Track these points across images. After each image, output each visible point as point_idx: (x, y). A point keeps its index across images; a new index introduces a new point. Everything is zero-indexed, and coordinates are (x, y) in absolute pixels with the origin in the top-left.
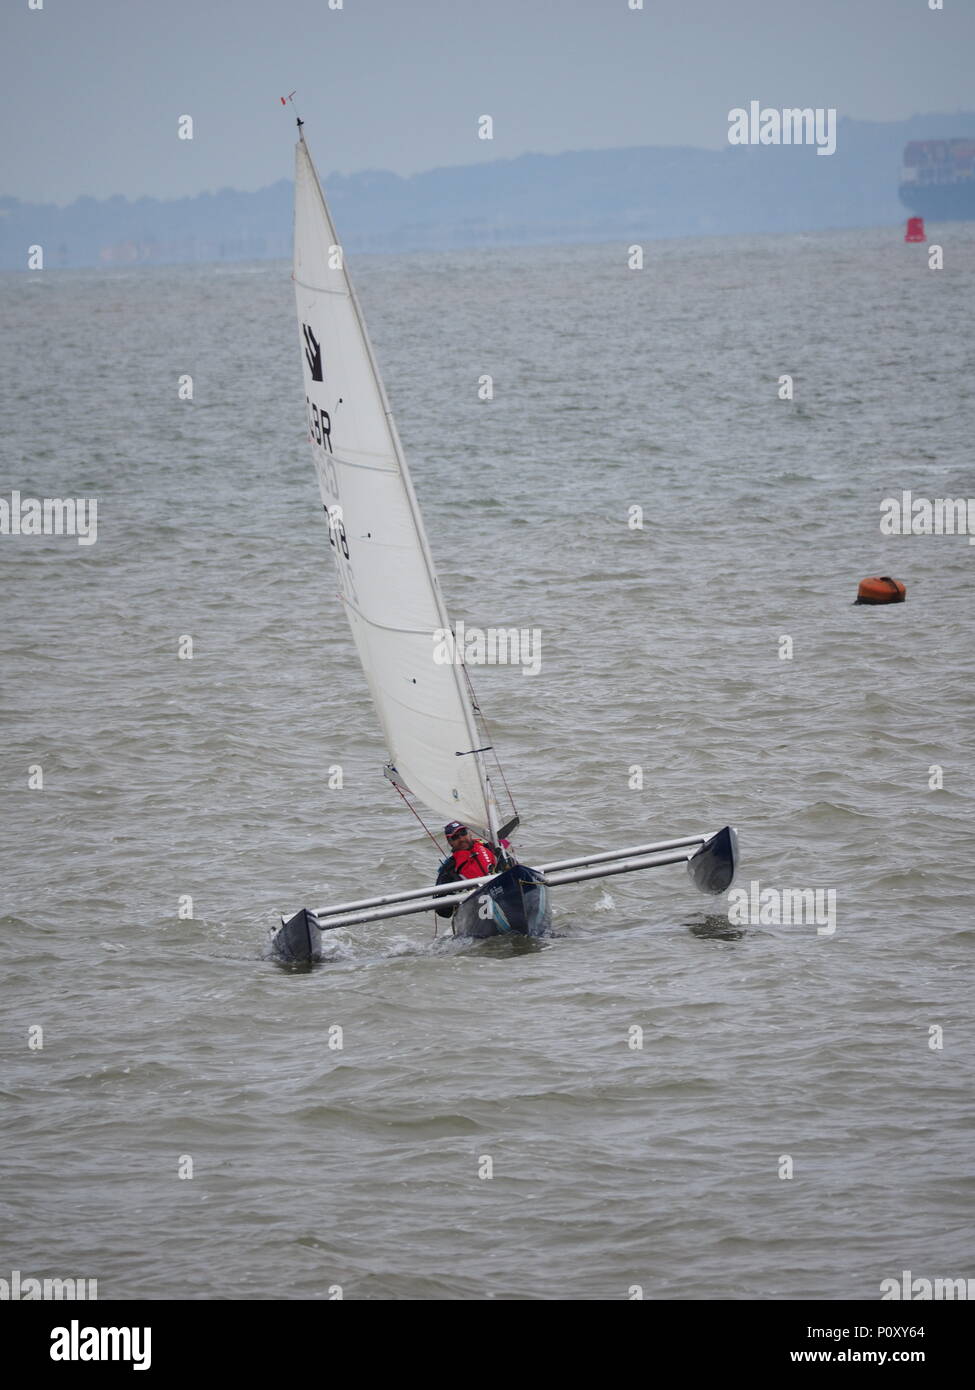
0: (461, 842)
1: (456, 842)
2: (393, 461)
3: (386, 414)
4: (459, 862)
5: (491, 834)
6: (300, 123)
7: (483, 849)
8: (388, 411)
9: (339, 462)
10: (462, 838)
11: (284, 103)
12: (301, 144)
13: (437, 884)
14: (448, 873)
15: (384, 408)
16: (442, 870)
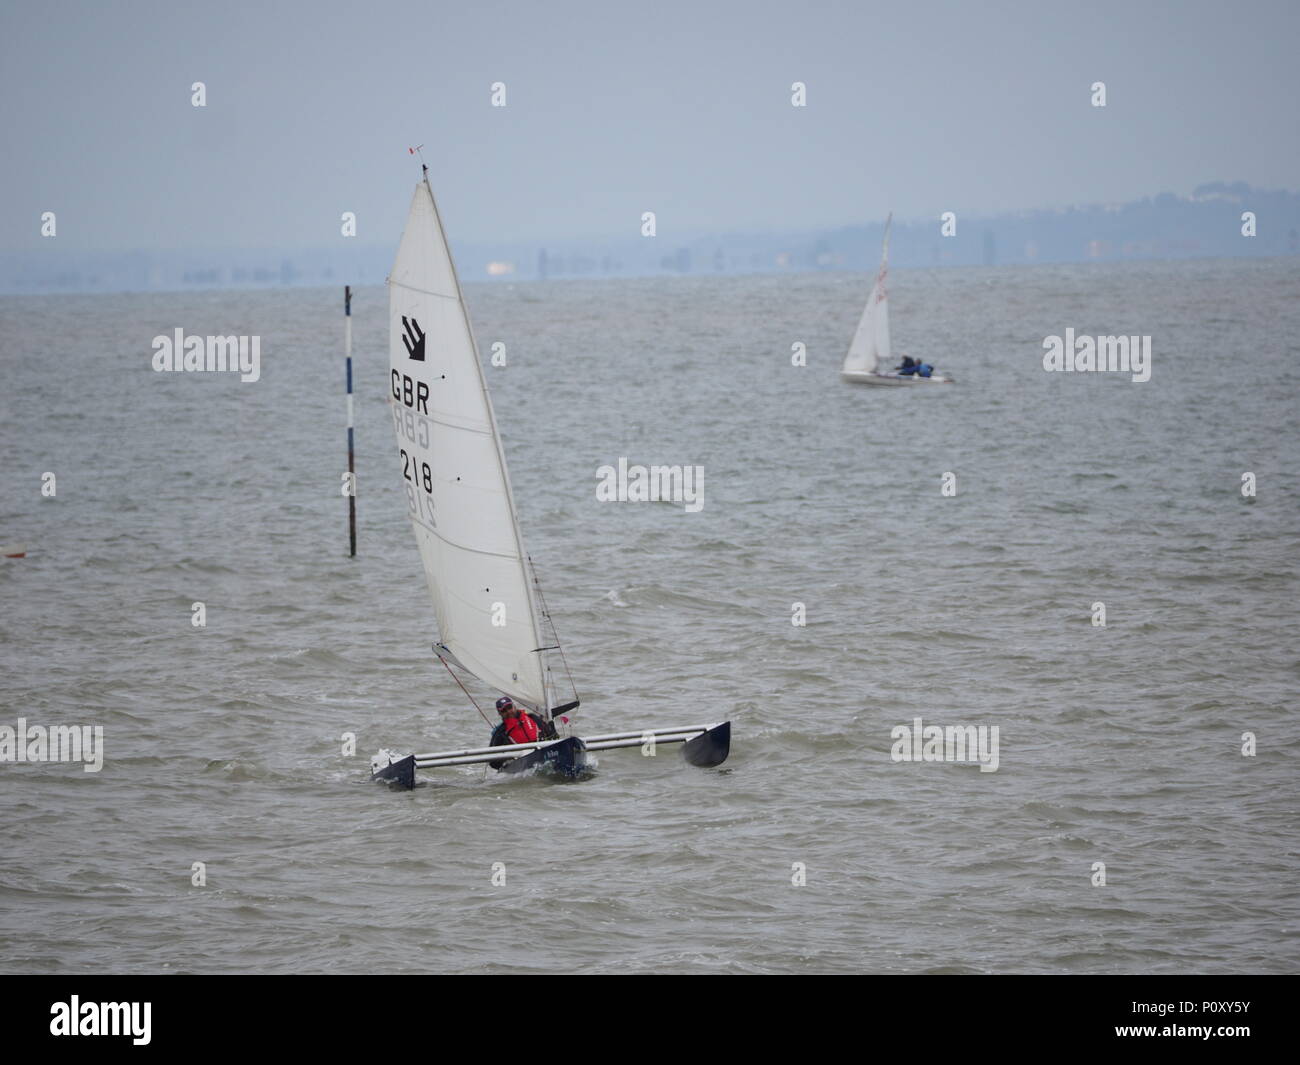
0: (508, 715)
1: (505, 714)
2: (488, 426)
3: (484, 390)
4: (509, 727)
5: (546, 710)
6: (425, 168)
7: (527, 717)
8: (486, 388)
9: (433, 421)
10: (509, 711)
11: (412, 152)
12: (425, 185)
13: (491, 745)
14: (500, 737)
15: (483, 386)
16: (494, 735)
